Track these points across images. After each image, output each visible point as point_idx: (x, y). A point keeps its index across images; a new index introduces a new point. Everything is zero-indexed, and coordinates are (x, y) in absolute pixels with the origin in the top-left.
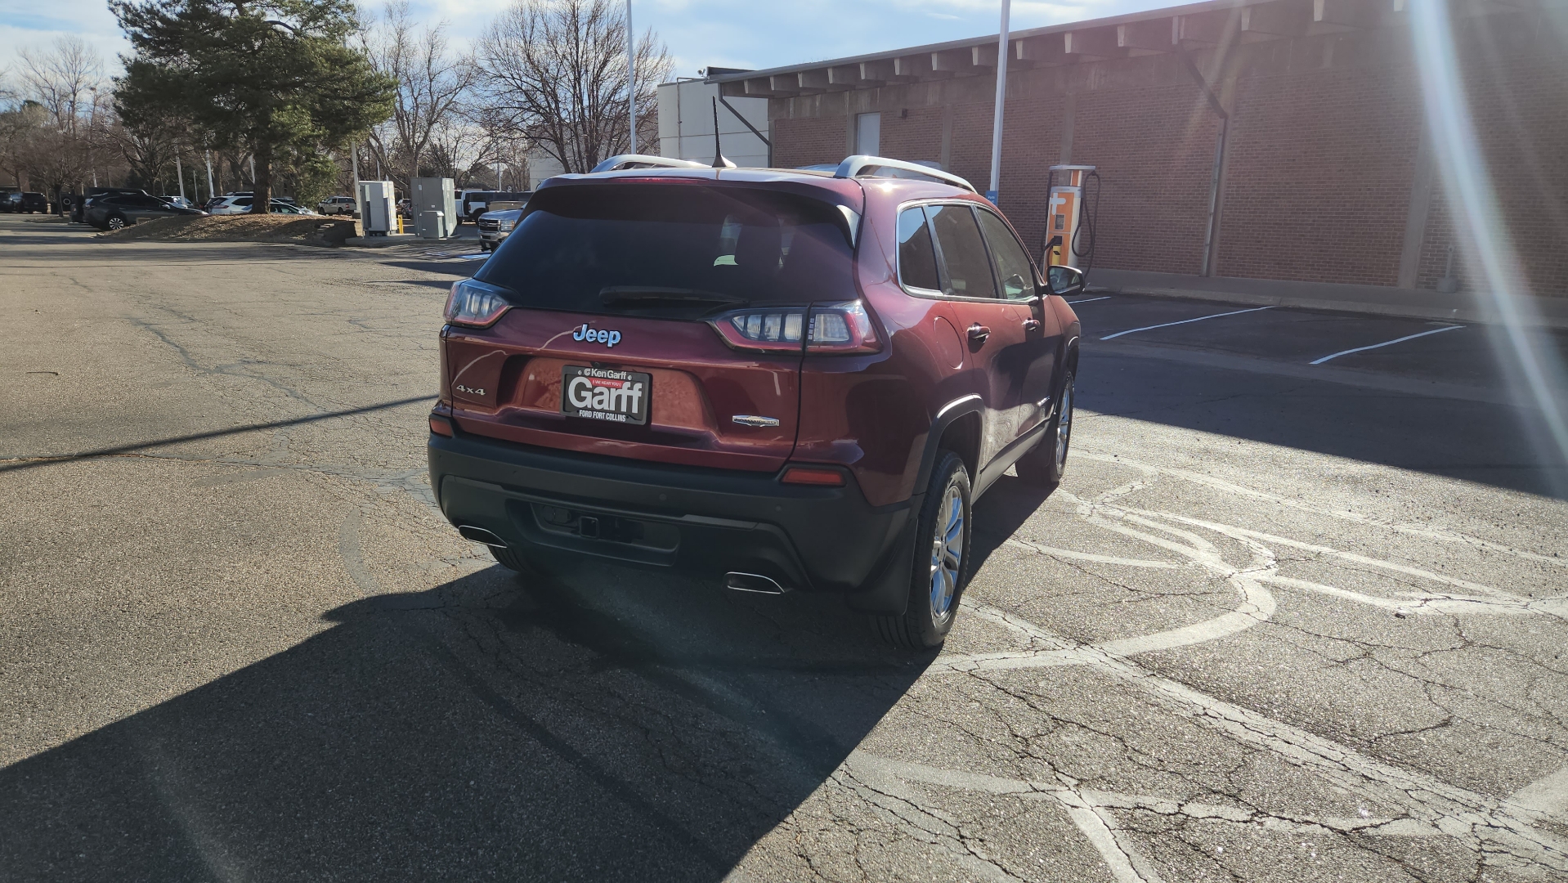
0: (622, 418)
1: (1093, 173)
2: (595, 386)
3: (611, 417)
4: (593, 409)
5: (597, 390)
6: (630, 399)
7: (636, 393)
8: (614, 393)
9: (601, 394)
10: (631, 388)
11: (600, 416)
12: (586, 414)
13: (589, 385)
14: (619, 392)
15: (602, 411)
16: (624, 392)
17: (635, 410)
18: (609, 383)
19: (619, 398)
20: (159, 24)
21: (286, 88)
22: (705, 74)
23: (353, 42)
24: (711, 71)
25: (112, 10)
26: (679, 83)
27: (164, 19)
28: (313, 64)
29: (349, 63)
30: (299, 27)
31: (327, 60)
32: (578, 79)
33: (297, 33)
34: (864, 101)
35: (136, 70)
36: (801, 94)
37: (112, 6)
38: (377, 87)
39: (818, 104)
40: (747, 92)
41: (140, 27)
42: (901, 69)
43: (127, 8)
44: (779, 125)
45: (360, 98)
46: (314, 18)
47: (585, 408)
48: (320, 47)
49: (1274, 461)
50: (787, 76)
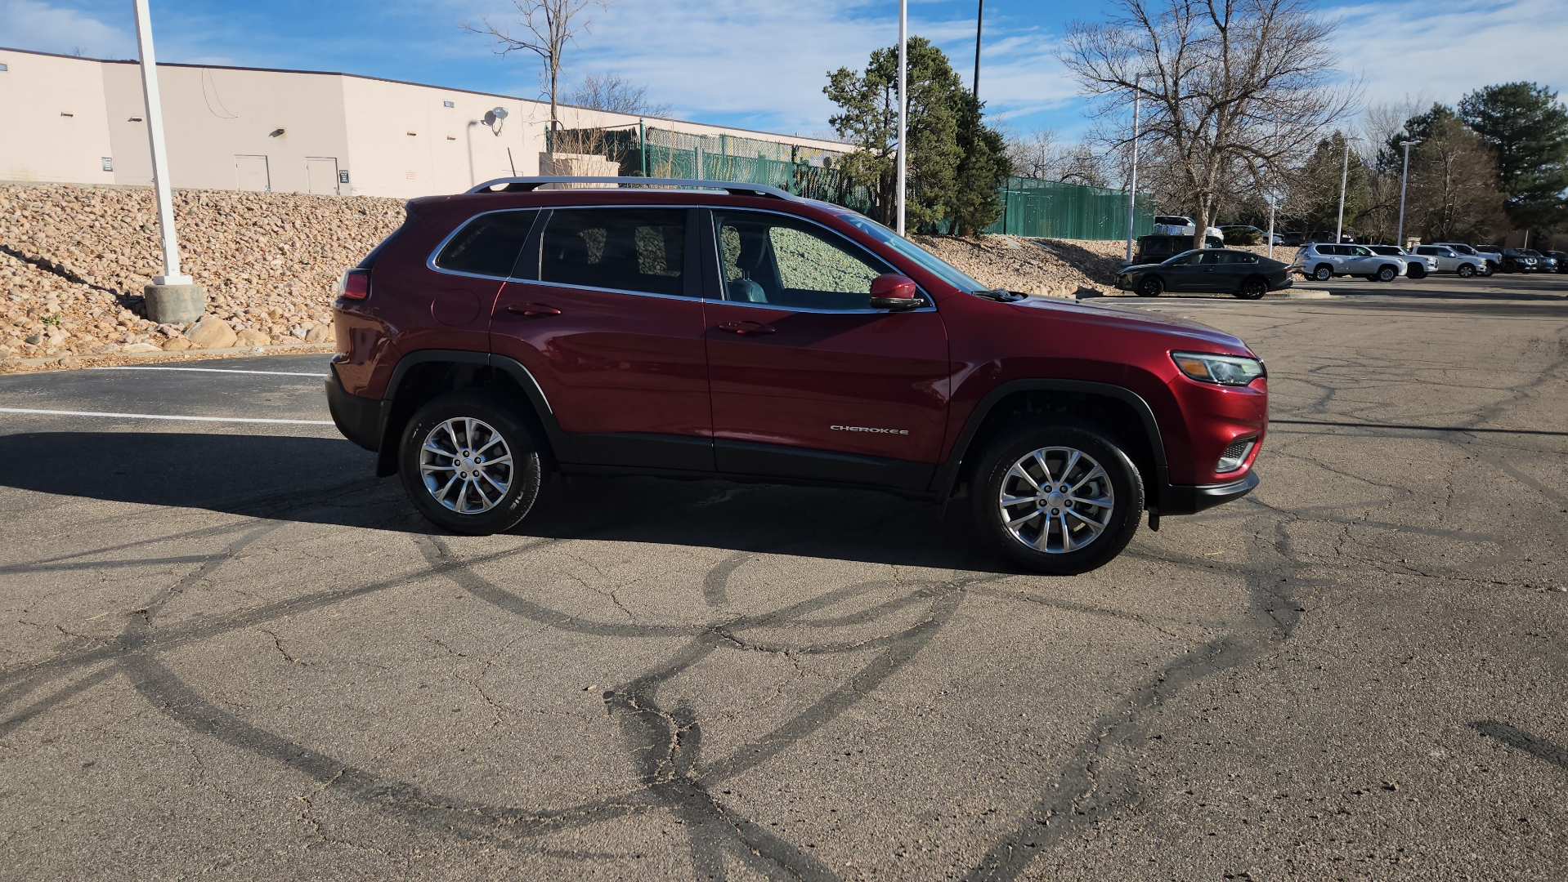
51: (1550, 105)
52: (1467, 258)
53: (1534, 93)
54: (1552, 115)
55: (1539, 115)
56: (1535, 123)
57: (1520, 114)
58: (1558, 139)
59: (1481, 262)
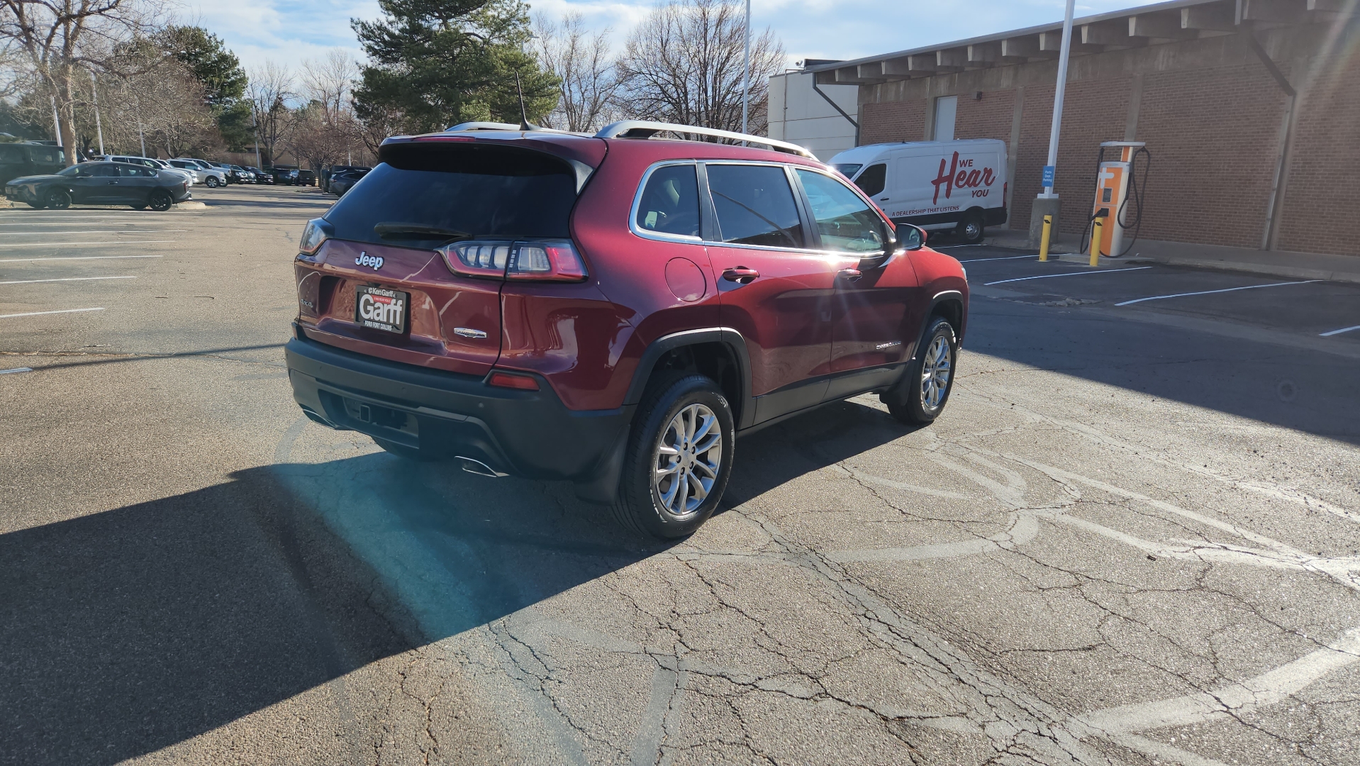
0: (389, 328)
1: (1143, 149)
2: (375, 302)
3: (383, 327)
4: (373, 321)
5: (376, 306)
6: (395, 312)
7: (399, 309)
8: (387, 307)
9: (379, 308)
10: (396, 304)
11: (376, 326)
12: (368, 324)
13: (372, 302)
14: (389, 307)
15: (379, 322)
16: (392, 307)
17: (398, 322)
18: (383, 300)
19: (389, 311)
20: (386, 37)
21: (473, 86)
22: (803, 65)
23: (527, 48)
24: (808, 62)
25: (353, 28)
26: (787, 74)
27: (391, 35)
28: (494, 67)
29: (523, 65)
30: (487, 37)
31: (506, 63)
32: (704, 74)
33: (486, 42)
34: (943, 85)
35: (370, 74)
36: (888, 81)
37: (354, 25)
38: (544, 85)
39: (902, 89)
40: (837, 80)
41: (373, 40)
42: (974, 55)
43: (364, 26)
44: (866, 107)
45: (530, 93)
46: (499, 29)
47: (369, 320)
48: (500, 53)
49: (1173, 419)
50: (872, 64)
51: (221, 49)
52: (210, 172)
53: (207, 38)
54: (224, 58)
55: (214, 56)
56: (213, 62)
57: (200, 53)
58: (233, 78)
59: (221, 173)
